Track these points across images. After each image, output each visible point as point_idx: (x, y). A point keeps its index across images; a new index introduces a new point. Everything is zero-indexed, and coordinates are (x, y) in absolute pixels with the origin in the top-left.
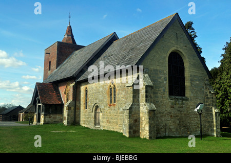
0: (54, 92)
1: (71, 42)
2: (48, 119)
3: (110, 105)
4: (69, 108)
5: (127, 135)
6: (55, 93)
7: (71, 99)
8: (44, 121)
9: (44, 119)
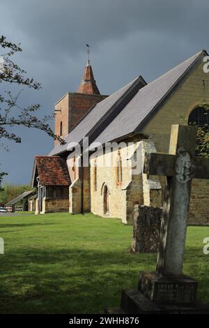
0: (59, 169)
1: (90, 91)
2: (51, 207)
3: (118, 185)
4: (74, 190)
5: (125, 221)
6: (61, 170)
7: (77, 178)
8: (46, 209)
9: (46, 206)
